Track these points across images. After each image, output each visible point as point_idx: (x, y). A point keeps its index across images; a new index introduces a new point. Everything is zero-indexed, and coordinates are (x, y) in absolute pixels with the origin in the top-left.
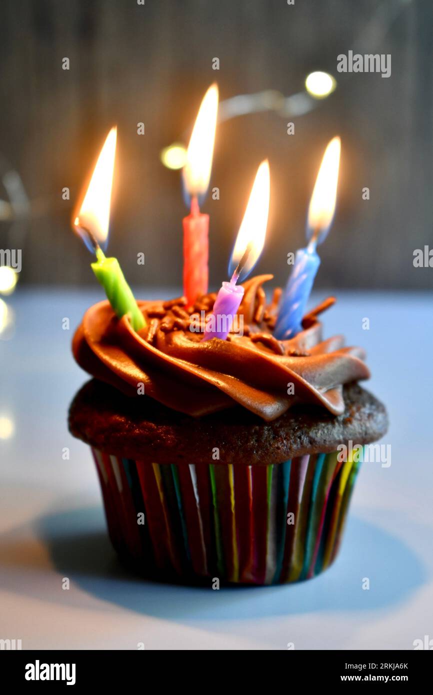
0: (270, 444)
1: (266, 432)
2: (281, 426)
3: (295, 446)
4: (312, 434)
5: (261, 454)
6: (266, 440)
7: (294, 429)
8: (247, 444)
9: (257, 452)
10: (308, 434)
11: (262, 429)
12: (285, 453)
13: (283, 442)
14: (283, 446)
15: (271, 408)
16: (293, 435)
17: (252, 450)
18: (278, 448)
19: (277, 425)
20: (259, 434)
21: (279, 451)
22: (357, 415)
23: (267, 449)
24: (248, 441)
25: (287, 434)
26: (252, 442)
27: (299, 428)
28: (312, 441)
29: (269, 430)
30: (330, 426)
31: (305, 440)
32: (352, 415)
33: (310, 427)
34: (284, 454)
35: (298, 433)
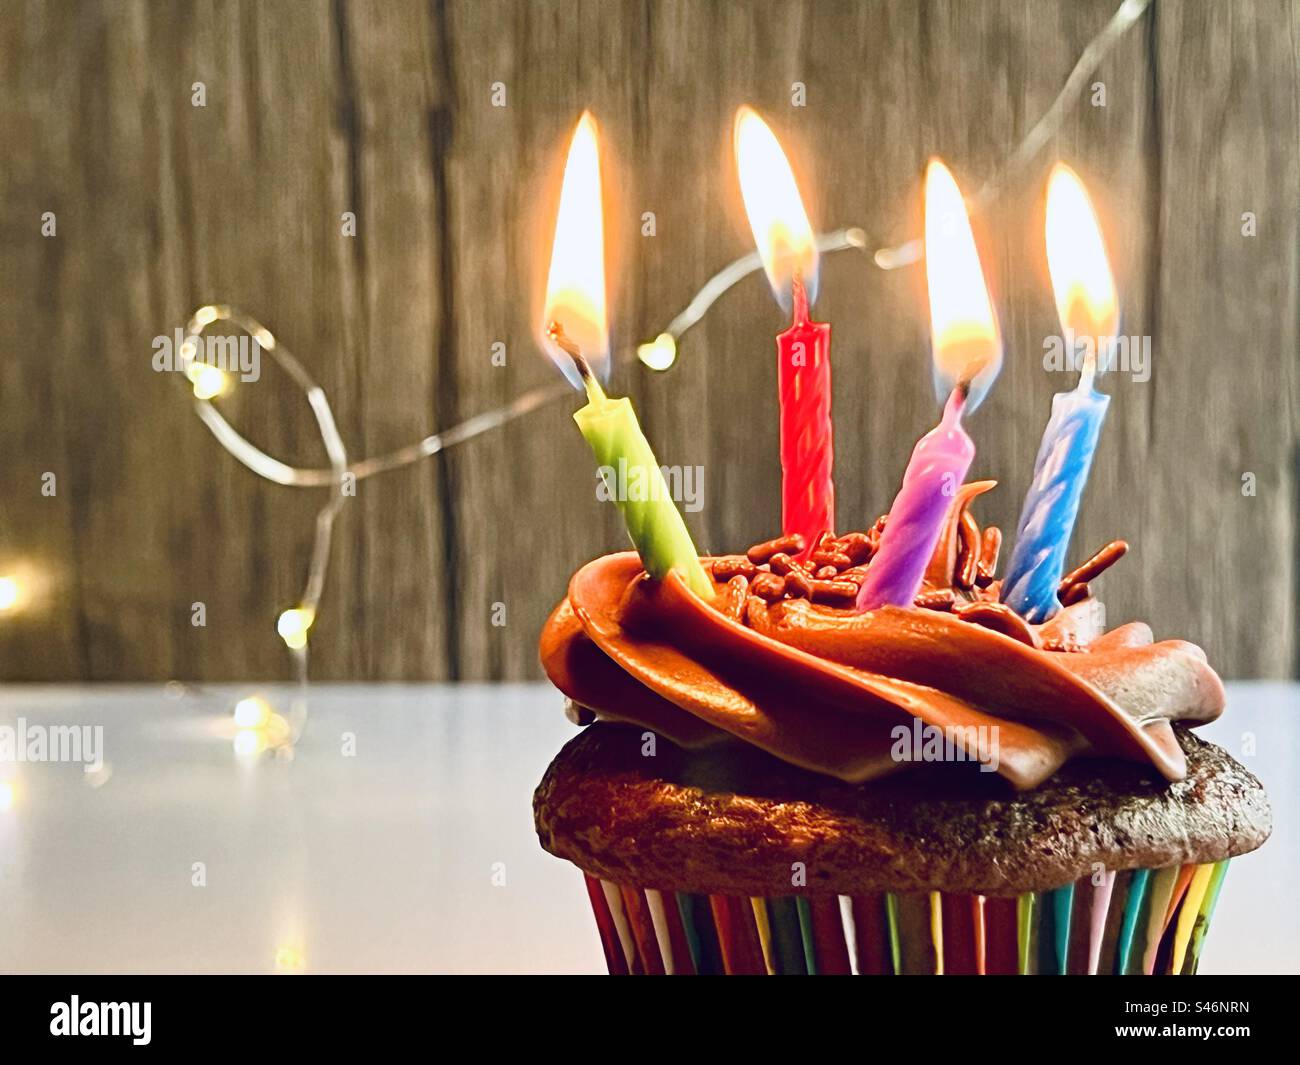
0: (1028, 842)
1: (1018, 816)
2: (1050, 803)
3: (1084, 849)
4: (1121, 821)
5: (1010, 865)
6: (1019, 835)
7: (1079, 810)
8: (976, 840)
9: (1000, 861)
10: (1113, 819)
11: (1007, 808)
12: (1062, 863)
13: (1057, 839)
14: (1058, 847)
15: (1029, 761)
16: (1078, 821)
17: (989, 855)
18: (1048, 851)
19: (1042, 800)
20: (1003, 820)
21: (1050, 858)
22: (1211, 785)
23: (1023, 855)
24: (979, 835)
25: (1065, 820)
26: (988, 838)
27: (1092, 809)
28: (1122, 838)
29: (1023, 812)
30: (1157, 805)
31: (1108, 836)
32: (1200, 785)
33: (1115, 805)
34: (1061, 867)
35: (1091, 819)
